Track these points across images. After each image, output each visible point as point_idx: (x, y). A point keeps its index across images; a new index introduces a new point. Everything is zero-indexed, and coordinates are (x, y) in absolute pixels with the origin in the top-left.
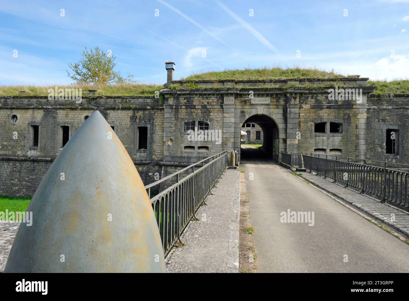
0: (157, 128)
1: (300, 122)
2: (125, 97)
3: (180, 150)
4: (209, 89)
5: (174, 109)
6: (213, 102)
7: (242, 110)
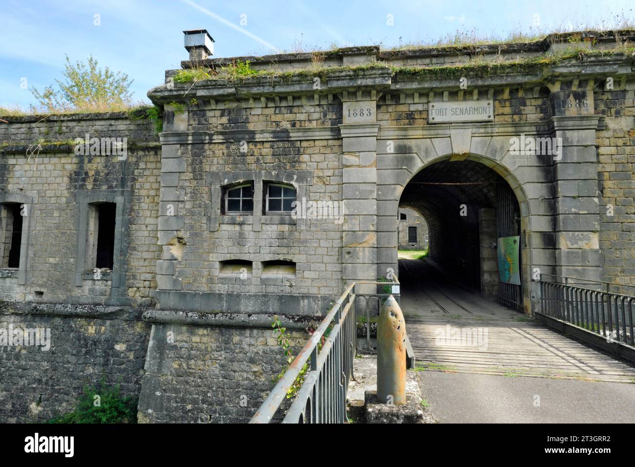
0: (144, 206)
1: (600, 174)
2: (55, 118)
3: (206, 273)
4: (294, 76)
5: (190, 147)
6: (310, 121)
7: (401, 142)
